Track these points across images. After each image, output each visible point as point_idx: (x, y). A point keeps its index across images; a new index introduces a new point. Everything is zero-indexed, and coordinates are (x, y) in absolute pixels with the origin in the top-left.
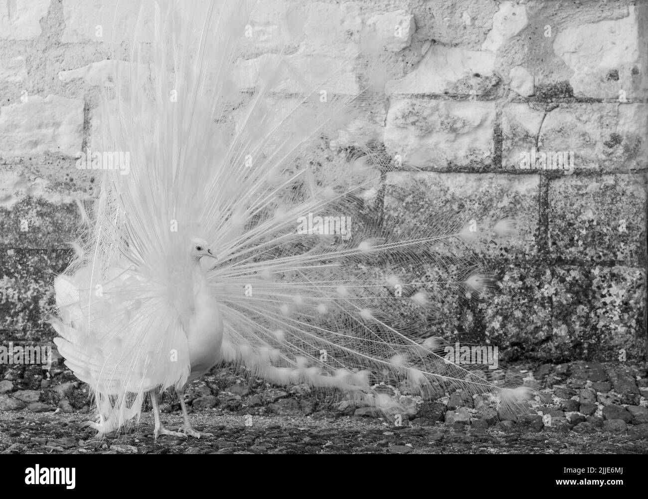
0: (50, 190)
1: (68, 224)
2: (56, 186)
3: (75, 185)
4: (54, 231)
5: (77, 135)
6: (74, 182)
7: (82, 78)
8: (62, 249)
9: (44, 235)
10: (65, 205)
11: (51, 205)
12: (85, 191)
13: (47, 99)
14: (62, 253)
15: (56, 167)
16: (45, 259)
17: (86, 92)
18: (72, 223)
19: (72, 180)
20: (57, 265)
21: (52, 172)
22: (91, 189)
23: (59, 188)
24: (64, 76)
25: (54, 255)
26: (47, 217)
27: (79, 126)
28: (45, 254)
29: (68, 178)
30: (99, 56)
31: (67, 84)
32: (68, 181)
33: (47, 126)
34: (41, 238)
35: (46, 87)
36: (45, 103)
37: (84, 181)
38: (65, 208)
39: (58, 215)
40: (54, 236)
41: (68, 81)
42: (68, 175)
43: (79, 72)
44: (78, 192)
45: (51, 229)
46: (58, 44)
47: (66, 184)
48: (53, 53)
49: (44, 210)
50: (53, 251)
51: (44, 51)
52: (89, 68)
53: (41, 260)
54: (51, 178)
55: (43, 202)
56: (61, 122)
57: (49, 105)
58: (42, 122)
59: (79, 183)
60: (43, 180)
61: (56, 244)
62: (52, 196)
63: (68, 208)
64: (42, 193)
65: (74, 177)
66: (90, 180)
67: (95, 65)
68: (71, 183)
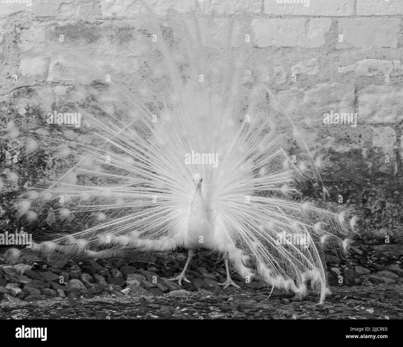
0: (337, 144)
1: (349, 164)
2: (339, 141)
3: (350, 140)
4: (341, 170)
5: (351, 107)
6: (350, 138)
7: (353, 71)
8: (346, 181)
9: (335, 172)
10: (346, 152)
11: (338, 153)
12: (356, 143)
13: (332, 86)
14: (346, 184)
15: (339, 129)
16: (336, 188)
17: (356, 80)
18: (351, 164)
19: (348, 137)
20: (343, 191)
21: (336, 132)
22: (360, 142)
23: (341, 142)
24: (341, 70)
25: (341, 185)
26: (336, 161)
27: (352, 102)
28: (336, 184)
29: (346, 135)
30: (361, 57)
31: (344, 75)
32: (346, 137)
33: (333, 102)
34: (333, 175)
35: (331, 78)
36: (332, 88)
37: (355, 136)
38: (347, 155)
39: (343, 159)
40: (341, 172)
41: (345, 73)
42: (346, 133)
43: (351, 67)
44: (353, 144)
45: (339, 168)
46: (335, 50)
47: (345, 139)
48: (332, 55)
49: (334, 157)
50: (341, 182)
51: (327, 55)
52: (358, 64)
53: (334, 189)
54: (336, 136)
55: (332, 151)
56: (341, 100)
57: (334, 89)
58: (330, 100)
59: (352, 138)
60: (332, 137)
61: (342, 178)
62: (338, 147)
63: (348, 155)
64: (331, 146)
65: (350, 135)
66: (359, 136)
67: (360, 62)
68: (348, 139)
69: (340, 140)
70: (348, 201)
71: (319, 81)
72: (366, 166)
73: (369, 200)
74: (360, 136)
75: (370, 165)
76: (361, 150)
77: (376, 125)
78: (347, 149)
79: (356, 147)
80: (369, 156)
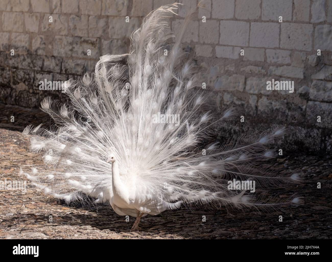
69: (238, 99)
70: (237, 125)
71: (234, 73)
72: (245, 111)
73: (244, 126)
74: (246, 98)
75: (247, 110)
76: (245, 104)
77: (251, 94)
78: (240, 103)
79: (243, 102)
80: (246, 107)
